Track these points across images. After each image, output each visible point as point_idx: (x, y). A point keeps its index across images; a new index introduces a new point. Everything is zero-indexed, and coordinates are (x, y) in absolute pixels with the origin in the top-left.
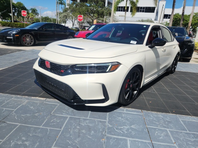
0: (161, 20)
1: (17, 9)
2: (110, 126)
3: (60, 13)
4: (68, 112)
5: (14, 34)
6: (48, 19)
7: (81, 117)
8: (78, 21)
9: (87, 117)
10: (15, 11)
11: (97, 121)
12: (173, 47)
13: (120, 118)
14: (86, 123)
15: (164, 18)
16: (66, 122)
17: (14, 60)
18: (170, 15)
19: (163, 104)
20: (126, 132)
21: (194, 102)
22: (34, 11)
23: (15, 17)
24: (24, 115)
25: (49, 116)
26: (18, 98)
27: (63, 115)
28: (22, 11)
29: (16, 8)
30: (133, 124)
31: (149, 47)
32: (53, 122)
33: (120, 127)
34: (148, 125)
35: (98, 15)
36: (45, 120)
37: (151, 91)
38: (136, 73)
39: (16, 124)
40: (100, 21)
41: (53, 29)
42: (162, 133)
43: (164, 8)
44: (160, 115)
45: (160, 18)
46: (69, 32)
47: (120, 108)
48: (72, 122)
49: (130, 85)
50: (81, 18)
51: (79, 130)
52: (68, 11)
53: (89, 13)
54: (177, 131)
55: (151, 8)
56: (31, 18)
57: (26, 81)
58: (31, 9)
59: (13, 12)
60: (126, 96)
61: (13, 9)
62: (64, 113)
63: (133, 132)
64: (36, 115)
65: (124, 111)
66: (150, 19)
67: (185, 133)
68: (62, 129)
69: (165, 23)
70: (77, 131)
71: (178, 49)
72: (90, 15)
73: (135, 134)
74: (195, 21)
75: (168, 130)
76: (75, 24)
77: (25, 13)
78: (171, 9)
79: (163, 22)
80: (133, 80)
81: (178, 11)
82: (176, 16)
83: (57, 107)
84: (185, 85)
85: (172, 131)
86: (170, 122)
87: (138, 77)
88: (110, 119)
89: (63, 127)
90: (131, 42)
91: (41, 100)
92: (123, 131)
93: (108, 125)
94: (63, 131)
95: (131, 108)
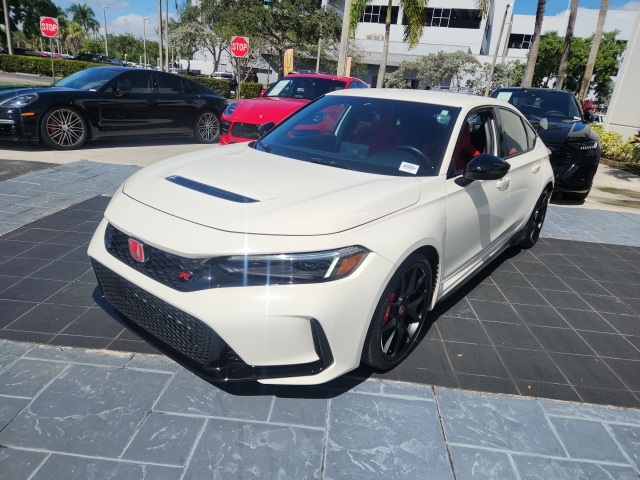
0: (500, 53)
1: (23, 10)
2: (336, 447)
3: (173, 26)
4: (203, 401)
5: (16, 111)
6: (130, 44)
7: (244, 417)
8: (233, 54)
9: (265, 419)
10: (18, 17)
11: (294, 432)
12: (533, 169)
13: (367, 417)
14: (263, 441)
15: (510, 46)
16: (199, 437)
17: (21, 206)
18: (528, 37)
19: (499, 360)
20: (384, 468)
21: (592, 353)
22: (83, 15)
23: (16, 36)
24: (62, 416)
25: (145, 420)
26: (39, 353)
27: (190, 412)
28: (42, 18)
29: (22, 7)
30: (407, 438)
31: (456, 182)
32: (157, 441)
33: (365, 451)
34: (451, 440)
35: (299, 35)
36: (132, 434)
37: (464, 315)
38: (415, 272)
39: (39, 450)
40: (304, 53)
41: (148, 90)
42: (490, 466)
43: (509, 15)
44: (489, 400)
45: (498, 48)
46: (202, 98)
47: (369, 380)
48: (219, 437)
49: (397, 308)
50: (243, 47)
51: (241, 468)
52: (199, 19)
53: (268, 28)
54: (537, 457)
55: (470, 14)
56: (72, 40)
57: (64, 289)
58: (74, 8)
59: (10, 19)
60: (384, 344)
61: (9, 9)
62: (192, 405)
63: (404, 467)
64: (102, 414)
65: (378, 390)
66: (466, 51)
67: (557, 461)
68: (188, 463)
69: (512, 65)
70: (232, 469)
71: (546, 174)
72: (272, 34)
73: (410, 473)
74: (605, 59)
75: (509, 453)
76: (221, 62)
77: (54, 27)
78: (533, 18)
79: (507, 60)
80: (406, 290)
81: (555, 24)
82: (548, 43)
83: (168, 383)
84: (565, 288)
85: (522, 457)
86: (515, 426)
87: (424, 282)
88: (336, 421)
89: (190, 458)
90: (401, 168)
91: (116, 361)
92: (374, 465)
93: (330, 446)
94: (188, 471)
95: (402, 380)
